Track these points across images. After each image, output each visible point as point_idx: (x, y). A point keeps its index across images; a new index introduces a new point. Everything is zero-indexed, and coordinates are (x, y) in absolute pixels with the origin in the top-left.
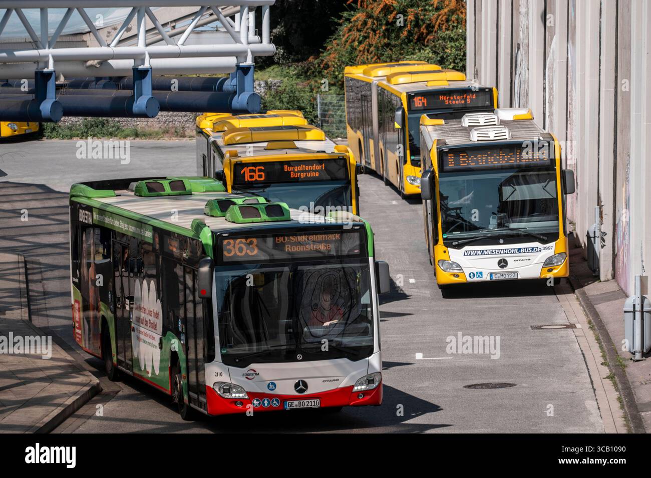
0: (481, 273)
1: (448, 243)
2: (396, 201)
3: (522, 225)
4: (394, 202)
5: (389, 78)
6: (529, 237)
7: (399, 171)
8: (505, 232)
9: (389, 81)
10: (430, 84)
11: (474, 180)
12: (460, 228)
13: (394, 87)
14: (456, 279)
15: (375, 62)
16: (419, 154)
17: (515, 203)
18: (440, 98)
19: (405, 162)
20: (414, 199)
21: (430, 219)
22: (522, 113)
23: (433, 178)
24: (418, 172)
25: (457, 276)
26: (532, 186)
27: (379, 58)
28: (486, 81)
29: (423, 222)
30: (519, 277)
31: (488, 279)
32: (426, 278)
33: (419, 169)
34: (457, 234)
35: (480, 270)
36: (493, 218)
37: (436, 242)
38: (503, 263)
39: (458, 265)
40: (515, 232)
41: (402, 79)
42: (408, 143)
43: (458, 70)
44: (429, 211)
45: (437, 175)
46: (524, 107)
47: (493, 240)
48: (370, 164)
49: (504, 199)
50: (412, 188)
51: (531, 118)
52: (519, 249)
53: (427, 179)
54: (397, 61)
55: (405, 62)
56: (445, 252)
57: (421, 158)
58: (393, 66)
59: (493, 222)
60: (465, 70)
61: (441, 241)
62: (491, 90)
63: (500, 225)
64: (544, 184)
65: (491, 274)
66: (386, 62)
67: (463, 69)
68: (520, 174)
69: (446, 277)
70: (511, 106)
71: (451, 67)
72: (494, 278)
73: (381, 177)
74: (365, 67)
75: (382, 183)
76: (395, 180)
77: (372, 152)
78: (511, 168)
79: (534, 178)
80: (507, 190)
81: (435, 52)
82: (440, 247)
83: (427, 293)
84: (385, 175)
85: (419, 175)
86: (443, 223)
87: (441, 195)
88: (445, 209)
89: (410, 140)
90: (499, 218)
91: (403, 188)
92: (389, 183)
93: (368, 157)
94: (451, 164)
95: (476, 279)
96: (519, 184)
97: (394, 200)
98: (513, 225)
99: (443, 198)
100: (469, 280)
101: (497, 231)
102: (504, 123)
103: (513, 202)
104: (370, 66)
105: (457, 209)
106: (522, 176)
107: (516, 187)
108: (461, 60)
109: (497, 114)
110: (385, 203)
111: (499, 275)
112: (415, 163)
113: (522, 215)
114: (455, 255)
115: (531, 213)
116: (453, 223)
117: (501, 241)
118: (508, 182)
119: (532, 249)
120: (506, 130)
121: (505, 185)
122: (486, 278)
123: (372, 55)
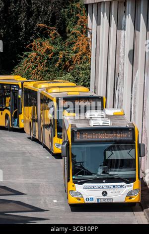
0: (93, 198)
1: (75, 182)
2: (49, 157)
3: (116, 173)
4: (48, 157)
5: (47, 89)
6: (119, 180)
7: (51, 140)
8: (106, 176)
9: (47, 91)
10: (69, 93)
11: (91, 147)
12: (82, 173)
13: (50, 94)
14: (79, 201)
15: (41, 80)
16: (62, 132)
17: (113, 160)
19: (54, 136)
20: (58, 156)
21: (66, 168)
22: (117, 111)
23: (68, 145)
24: (61, 141)
25: (80, 200)
26: (122, 151)
27: (43, 77)
28: (100, 93)
29: (62, 169)
30: (113, 202)
31: (96, 202)
32: (62, 200)
33: (62, 140)
34: (80, 177)
35: (92, 197)
36: (101, 168)
37: (69, 180)
38: (105, 193)
39: (80, 194)
40: (112, 176)
41: (54, 90)
42: (56, 125)
43: (85, 86)
44: (66, 163)
45: (70, 143)
46: (120, 108)
47: (100, 180)
48: (35, 136)
49: (106, 158)
50: (57, 150)
51: (123, 114)
52: (114, 186)
53: (65, 145)
54: (53, 80)
55: (57, 81)
56: (73, 186)
57: (63, 134)
58: (50, 83)
59: (100, 171)
61: (71, 180)
62: (102, 98)
63: (104, 172)
64: (128, 151)
65: (98, 199)
66: (46, 80)
67: (89, 85)
68: (116, 145)
69: (73, 200)
70: (113, 107)
71: (82, 84)
72: (99, 201)
73: (41, 143)
74: (34, 82)
75: (41, 147)
76: (48, 145)
77: (37, 129)
78: (111, 141)
79: (123, 147)
80: (108, 153)
81: (73, 76)
82: (71, 183)
83: (63, 208)
84: (43, 143)
85: (61, 143)
86: (73, 170)
87: (72, 154)
88: (74, 163)
89: (57, 124)
90: (104, 169)
91: (52, 150)
92: (45, 147)
93: (34, 132)
94: (78, 138)
95: (89, 202)
96: (115, 150)
97: (47, 156)
98: (111, 173)
99: (73, 156)
100: (86, 202)
101: (102, 176)
102: (108, 116)
103: (111, 160)
104: (37, 82)
105: (81, 162)
106: (117, 146)
107: (113, 152)
108: (87, 80)
109: (105, 111)
110: (42, 157)
111: (102, 200)
112: (60, 137)
113: (116, 167)
114: (79, 188)
115: (121, 167)
116: (79, 170)
117: (104, 181)
118: (109, 149)
119: (121, 186)
120: (109, 121)
121: (107, 150)
122: (95, 201)
123: (39, 76)
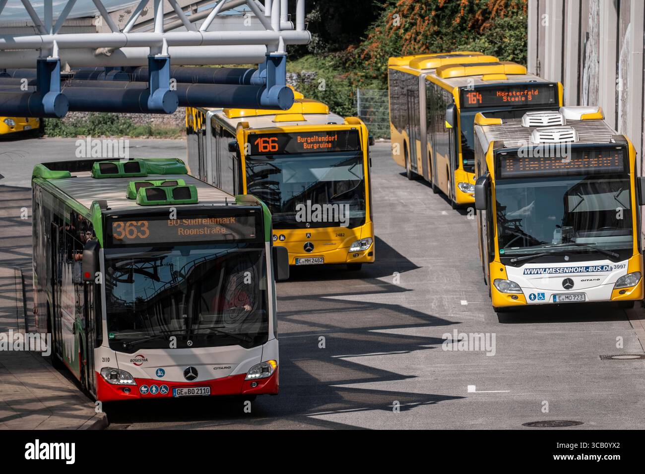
0: (543, 294)
1: (506, 260)
2: (447, 212)
3: (591, 240)
4: (444, 213)
5: (439, 71)
6: (598, 254)
7: (449, 177)
8: (570, 248)
9: (439, 74)
10: (486, 78)
11: (536, 188)
12: (519, 243)
13: (444, 81)
14: (515, 301)
15: (423, 53)
16: (473, 158)
17: (583, 214)
18: (498, 94)
19: (457, 167)
20: (462, 209)
21: (485, 232)
22: (590, 112)
23: (488, 185)
24: (471, 178)
25: (516, 298)
26: (602, 195)
27: (428, 48)
28: (550, 75)
29: (477, 234)
30: (587, 300)
31: (551, 301)
32: (479, 300)
33: (473, 175)
34: (516, 250)
35: (542, 291)
36: (558, 232)
37: (491, 258)
38: (568, 283)
39: (517, 286)
40: (582, 248)
41: (454, 72)
42: (460, 145)
43: (517, 62)
44: (484, 223)
45: (494, 181)
46: (593, 105)
47: (557, 257)
48: (416, 168)
49: (570, 210)
50: (464, 196)
51: (601, 117)
52: (587, 268)
53: (482, 186)
54: (449, 51)
55: (457, 53)
56: (502, 270)
57: (476, 162)
58: (444, 57)
59: (557, 236)
60: (526, 63)
61: (497, 258)
62: (555, 86)
63: (565, 240)
64: (616, 193)
65: (555, 296)
66: (436, 52)
67: (524, 61)
68: (589, 181)
69: (502, 299)
70: (578, 104)
71: (510, 58)
72: (558, 300)
73: (428, 184)
74: (411, 58)
75: (430, 191)
76: (445, 187)
77: (419, 155)
78: (578, 175)
79: (605, 186)
80: (573, 200)
81: (491, 42)
82: (497, 264)
83: (481, 316)
84: (433, 181)
85: (473, 182)
86: (500, 237)
87: (498, 205)
88: (502, 221)
89: (463, 142)
90: (564, 232)
91: (454, 196)
92: (437, 191)
93: (414, 160)
94: (509, 170)
95: (537, 301)
96: (587, 193)
97: (443, 210)
98: (580, 240)
99: (500, 208)
100: (529, 302)
101: (562, 247)
102: (570, 123)
103: (580, 213)
104: (417, 57)
105: (515, 220)
106: (591, 183)
107: (584, 196)
108: (521, 51)
109: (562, 112)
110: (432, 213)
111: (563, 297)
112: (468, 169)
113: (591, 228)
114: (514, 274)
115: (601, 227)
116: (512, 236)
117: (567, 258)
118: (575, 190)
119: (602, 267)
120: (573, 132)
121: (571, 195)
122: (549, 300)
123: (420, 45)
